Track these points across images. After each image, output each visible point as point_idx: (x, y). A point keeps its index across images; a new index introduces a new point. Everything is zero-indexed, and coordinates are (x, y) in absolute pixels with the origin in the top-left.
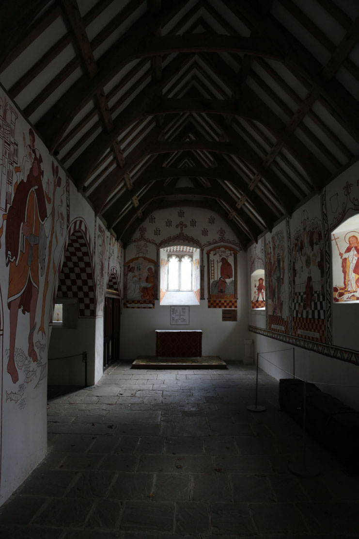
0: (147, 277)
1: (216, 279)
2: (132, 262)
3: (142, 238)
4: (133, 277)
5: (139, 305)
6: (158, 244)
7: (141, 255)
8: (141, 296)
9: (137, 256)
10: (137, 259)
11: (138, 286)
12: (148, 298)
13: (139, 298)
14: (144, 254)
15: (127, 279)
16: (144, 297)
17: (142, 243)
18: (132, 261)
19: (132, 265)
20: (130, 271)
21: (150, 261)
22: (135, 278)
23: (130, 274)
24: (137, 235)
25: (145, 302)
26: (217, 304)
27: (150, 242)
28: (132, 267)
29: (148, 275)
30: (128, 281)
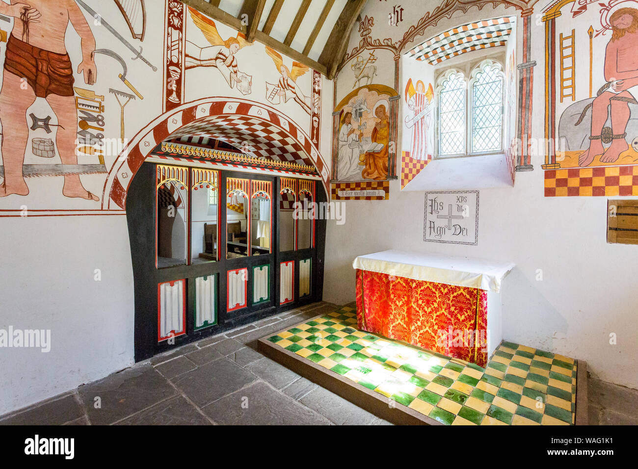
0: (375, 130)
1: (583, 93)
2: (347, 103)
3: (366, 43)
4: (349, 135)
5: (358, 192)
6: (397, 46)
7: (364, 82)
8: (364, 172)
9: (357, 87)
10: (355, 93)
11: (357, 151)
12: (375, 175)
13: (359, 178)
14: (368, 77)
15: (338, 139)
16: (368, 174)
17: (365, 54)
18: (346, 101)
19: (346, 109)
20: (344, 122)
21: (381, 90)
22: (353, 136)
23: (344, 129)
24: (355, 40)
25: (369, 185)
26: (586, 182)
27: (380, 46)
28: (348, 113)
29: (377, 124)
30: (341, 143)
